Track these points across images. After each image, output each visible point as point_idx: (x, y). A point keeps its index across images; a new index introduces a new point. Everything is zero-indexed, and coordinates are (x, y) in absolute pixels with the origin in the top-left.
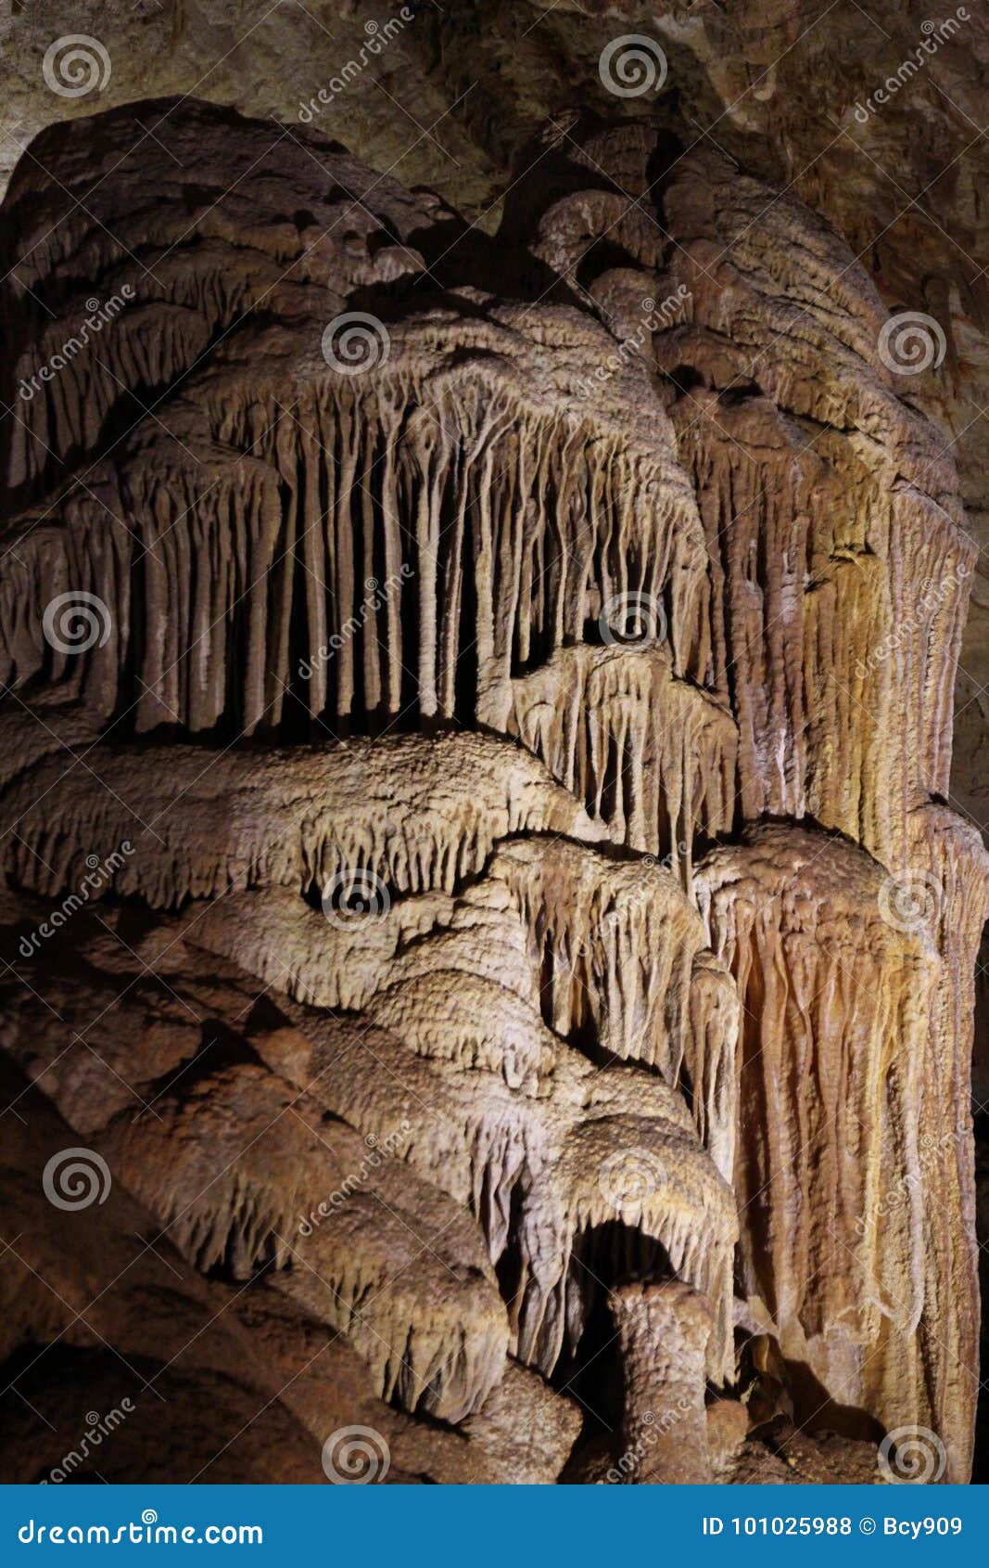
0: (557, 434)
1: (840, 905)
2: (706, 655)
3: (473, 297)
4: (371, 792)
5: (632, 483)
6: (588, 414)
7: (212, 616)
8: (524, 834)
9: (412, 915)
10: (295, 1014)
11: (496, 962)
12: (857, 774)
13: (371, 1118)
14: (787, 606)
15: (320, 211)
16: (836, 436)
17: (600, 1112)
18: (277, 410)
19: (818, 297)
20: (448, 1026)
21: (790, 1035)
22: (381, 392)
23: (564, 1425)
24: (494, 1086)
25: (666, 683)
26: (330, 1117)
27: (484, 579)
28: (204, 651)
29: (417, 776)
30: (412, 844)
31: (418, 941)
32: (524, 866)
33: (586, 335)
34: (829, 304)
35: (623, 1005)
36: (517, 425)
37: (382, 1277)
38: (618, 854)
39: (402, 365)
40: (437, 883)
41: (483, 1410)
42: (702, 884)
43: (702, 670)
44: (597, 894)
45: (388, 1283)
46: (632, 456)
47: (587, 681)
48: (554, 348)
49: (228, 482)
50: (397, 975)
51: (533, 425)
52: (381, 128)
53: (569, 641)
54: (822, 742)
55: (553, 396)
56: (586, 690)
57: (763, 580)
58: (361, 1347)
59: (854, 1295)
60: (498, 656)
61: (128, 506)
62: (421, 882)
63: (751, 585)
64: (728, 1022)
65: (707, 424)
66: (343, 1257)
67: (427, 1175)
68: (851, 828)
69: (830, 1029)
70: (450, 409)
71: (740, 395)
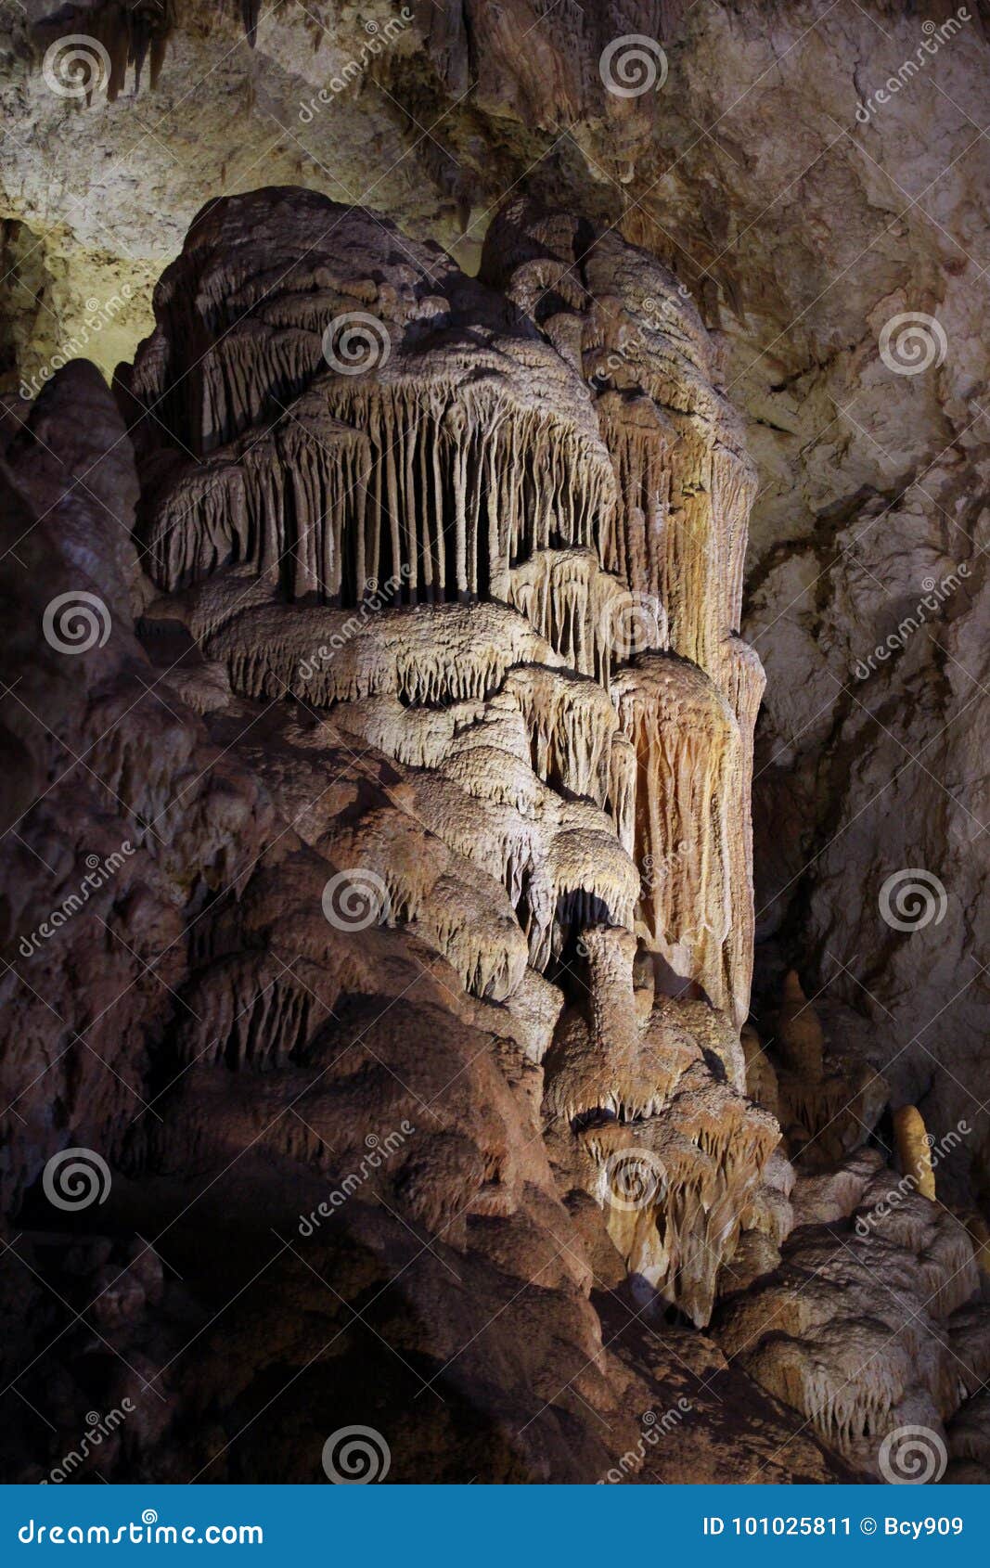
0: (535, 423)
1: (691, 704)
2: (614, 553)
3: (481, 332)
4: (436, 639)
5: (576, 453)
6: (551, 410)
7: (334, 526)
8: (521, 665)
9: (462, 713)
10: (400, 770)
11: (511, 742)
12: (695, 623)
13: (450, 833)
14: (658, 524)
15: (387, 271)
16: (685, 418)
17: (568, 827)
18: (370, 401)
19: (672, 329)
20: (487, 779)
21: (661, 777)
22: (432, 392)
23: (556, 1001)
24: (512, 814)
25: (597, 575)
26: (428, 834)
27: (492, 509)
28: (332, 547)
29: (462, 631)
30: (461, 671)
31: (466, 729)
32: (522, 684)
33: (548, 359)
34: (678, 333)
35: (577, 764)
36: (512, 417)
37: (463, 925)
38: (572, 676)
39: (444, 377)
40: (475, 694)
41: (514, 995)
42: (616, 690)
43: (612, 561)
44: (562, 700)
45: (467, 928)
46: (577, 436)
47: (552, 571)
48: (531, 367)
49: (342, 445)
50: (456, 749)
51: (521, 416)
52: (374, 167)
53: (541, 547)
54: (677, 605)
55: (531, 398)
56: (552, 577)
57: (645, 508)
58: (454, 963)
59: (695, 922)
60: (502, 556)
61: (282, 456)
62: (465, 693)
63: (638, 510)
64: (630, 772)
65: (615, 413)
66: (443, 914)
67: (480, 865)
68: (692, 656)
69: (684, 774)
70: (473, 405)
71: (632, 394)
